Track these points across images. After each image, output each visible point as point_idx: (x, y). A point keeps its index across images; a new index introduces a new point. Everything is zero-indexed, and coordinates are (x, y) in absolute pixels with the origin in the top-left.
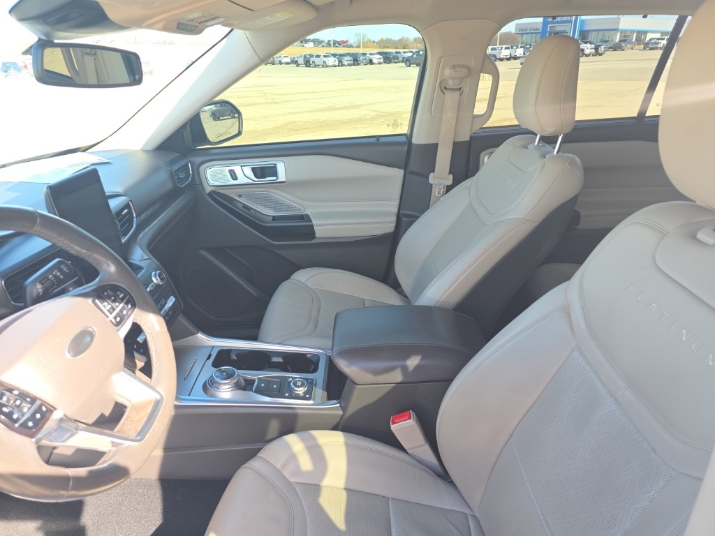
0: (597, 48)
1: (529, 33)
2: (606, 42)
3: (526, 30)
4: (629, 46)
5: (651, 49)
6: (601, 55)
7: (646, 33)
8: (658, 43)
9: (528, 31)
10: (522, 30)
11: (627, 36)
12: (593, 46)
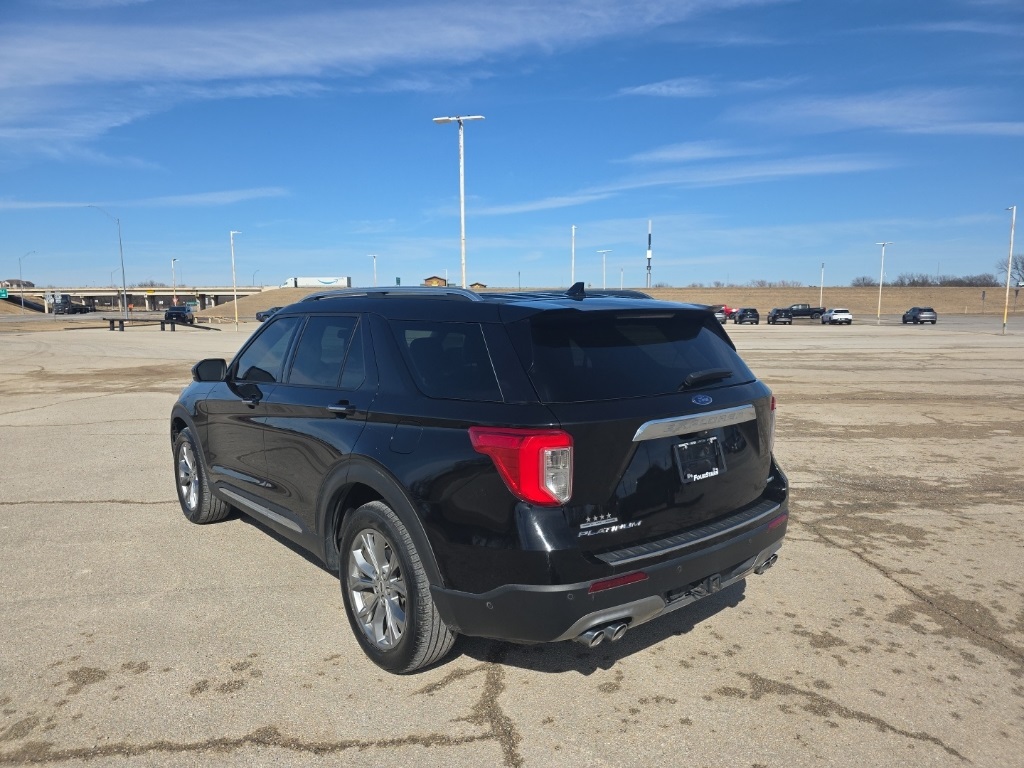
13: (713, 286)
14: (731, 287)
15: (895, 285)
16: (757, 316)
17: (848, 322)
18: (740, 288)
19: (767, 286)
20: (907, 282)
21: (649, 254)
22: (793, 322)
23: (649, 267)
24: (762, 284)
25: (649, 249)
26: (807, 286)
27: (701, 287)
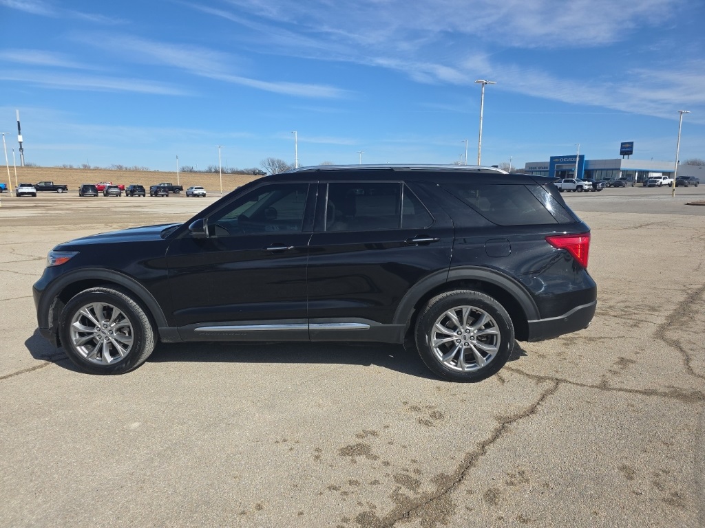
0: (594, 185)
1: (538, 171)
2: (608, 179)
3: (536, 168)
4: (629, 183)
5: (650, 186)
6: (599, 190)
7: (647, 172)
8: (656, 182)
9: (537, 169)
10: (531, 168)
11: (629, 175)
12: (591, 183)
13: (82, 167)
14: (97, 169)
15: (207, 172)
16: (144, 191)
17: (204, 195)
18: (105, 170)
19: (124, 169)
20: (213, 170)
21: (20, 138)
22: (169, 195)
23: (21, 149)
24: (120, 168)
25: (19, 134)
26: (152, 170)
27: (71, 168)
